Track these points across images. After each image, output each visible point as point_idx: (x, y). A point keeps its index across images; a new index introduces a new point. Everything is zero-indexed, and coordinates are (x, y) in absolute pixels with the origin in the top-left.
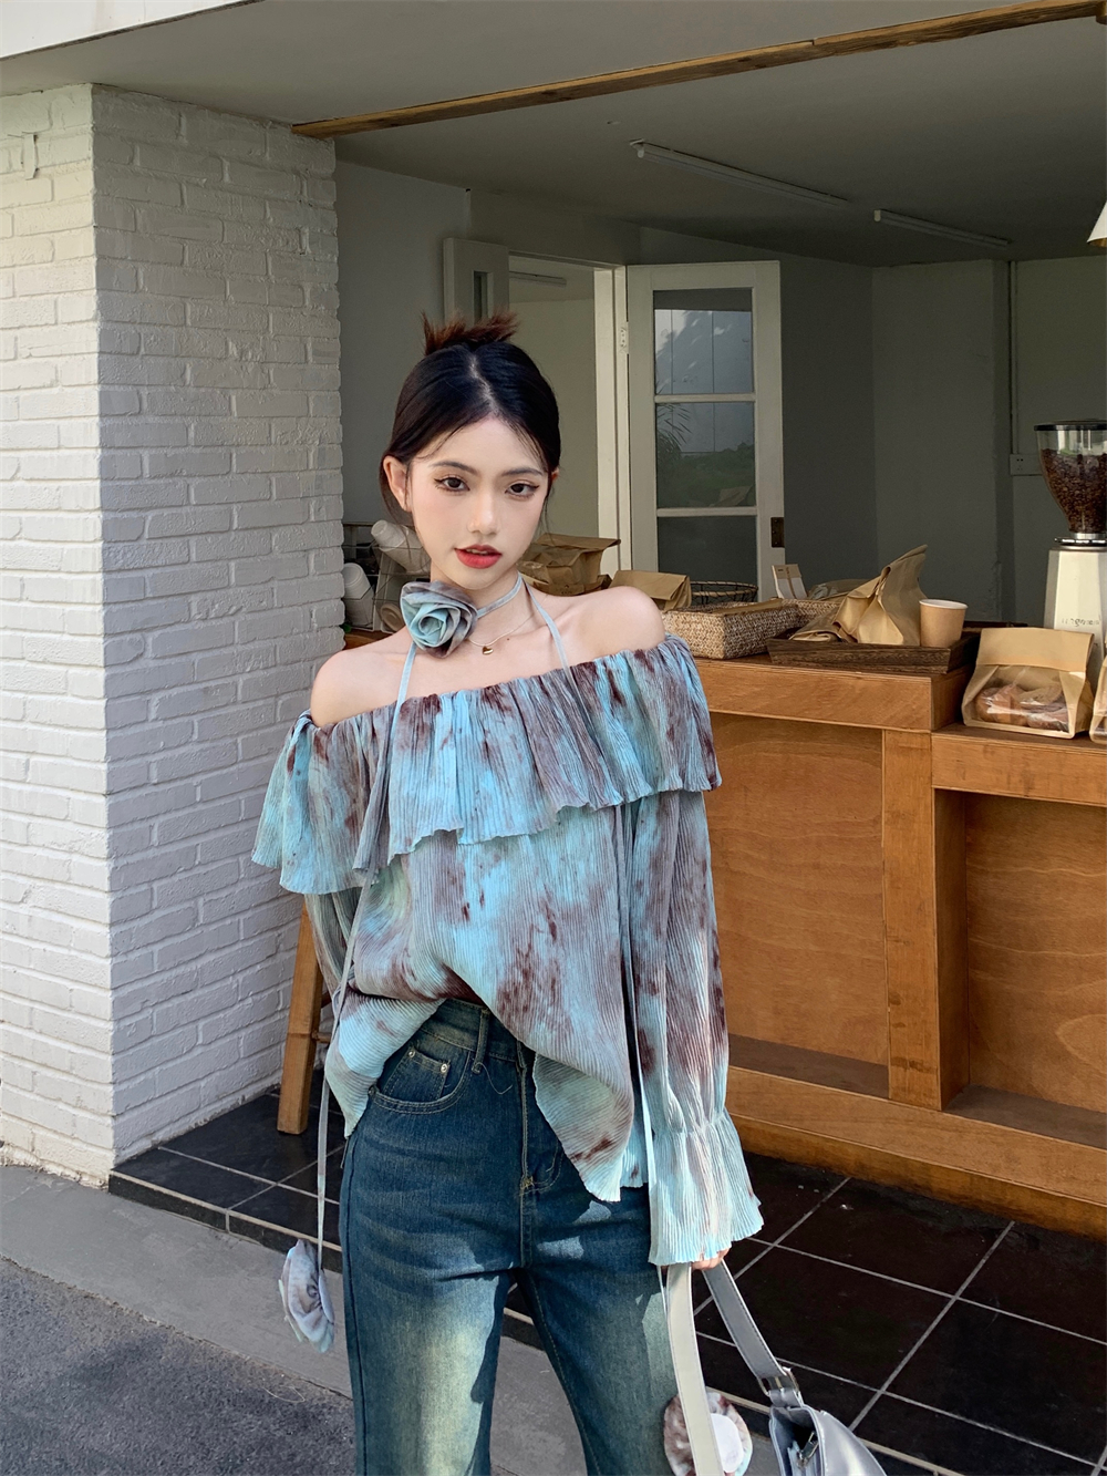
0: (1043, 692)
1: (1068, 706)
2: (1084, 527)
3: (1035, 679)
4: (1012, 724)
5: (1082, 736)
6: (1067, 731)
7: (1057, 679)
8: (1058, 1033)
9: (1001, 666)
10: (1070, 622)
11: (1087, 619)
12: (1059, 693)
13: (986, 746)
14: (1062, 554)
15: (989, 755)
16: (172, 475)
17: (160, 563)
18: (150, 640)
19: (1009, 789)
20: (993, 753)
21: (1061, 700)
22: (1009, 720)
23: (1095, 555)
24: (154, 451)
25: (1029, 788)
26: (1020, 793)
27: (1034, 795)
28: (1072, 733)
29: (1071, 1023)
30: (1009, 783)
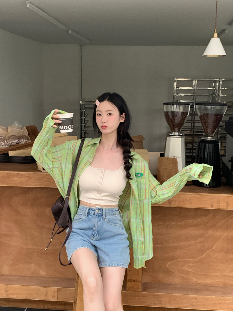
2: (176, 131)
8: (167, 266)
11: (177, 156)
14: (171, 138)
19: (165, 204)
23: (180, 138)
25: (170, 204)
26: (168, 206)
27: (172, 206)
29: (170, 262)
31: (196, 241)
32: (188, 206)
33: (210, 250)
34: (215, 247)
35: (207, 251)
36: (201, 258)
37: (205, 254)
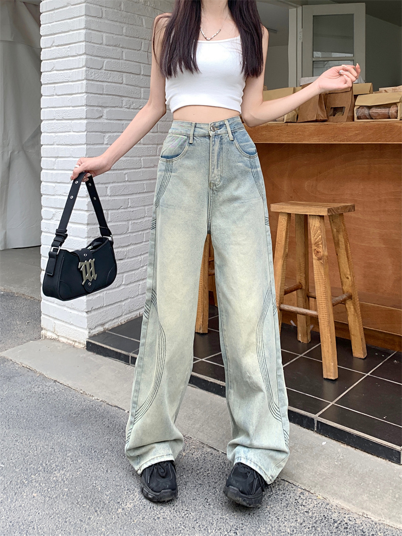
16: (115, 46)
17: (109, 81)
18: (105, 112)
24: (107, 35)
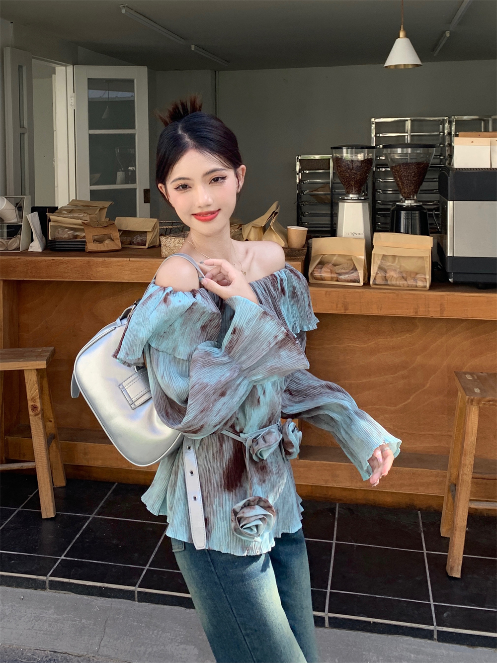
0: (345, 266)
1: (359, 271)
2: (354, 192)
3: (341, 260)
4: (331, 281)
5: (367, 284)
6: (359, 282)
7: (352, 260)
9: (323, 255)
10: (350, 234)
11: (358, 232)
12: (353, 265)
13: (327, 292)
14: (345, 204)
15: (328, 296)
19: (337, 310)
20: (329, 295)
21: (354, 269)
22: (330, 279)
23: (361, 204)
25: (346, 309)
26: (342, 312)
27: (348, 312)
28: (362, 284)
30: (337, 307)
31: (396, 375)
32: (375, 312)
33: (420, 391)
34: (428, 385)
35: (415, 393)
36: (405, 405)
37: (411, 398)
